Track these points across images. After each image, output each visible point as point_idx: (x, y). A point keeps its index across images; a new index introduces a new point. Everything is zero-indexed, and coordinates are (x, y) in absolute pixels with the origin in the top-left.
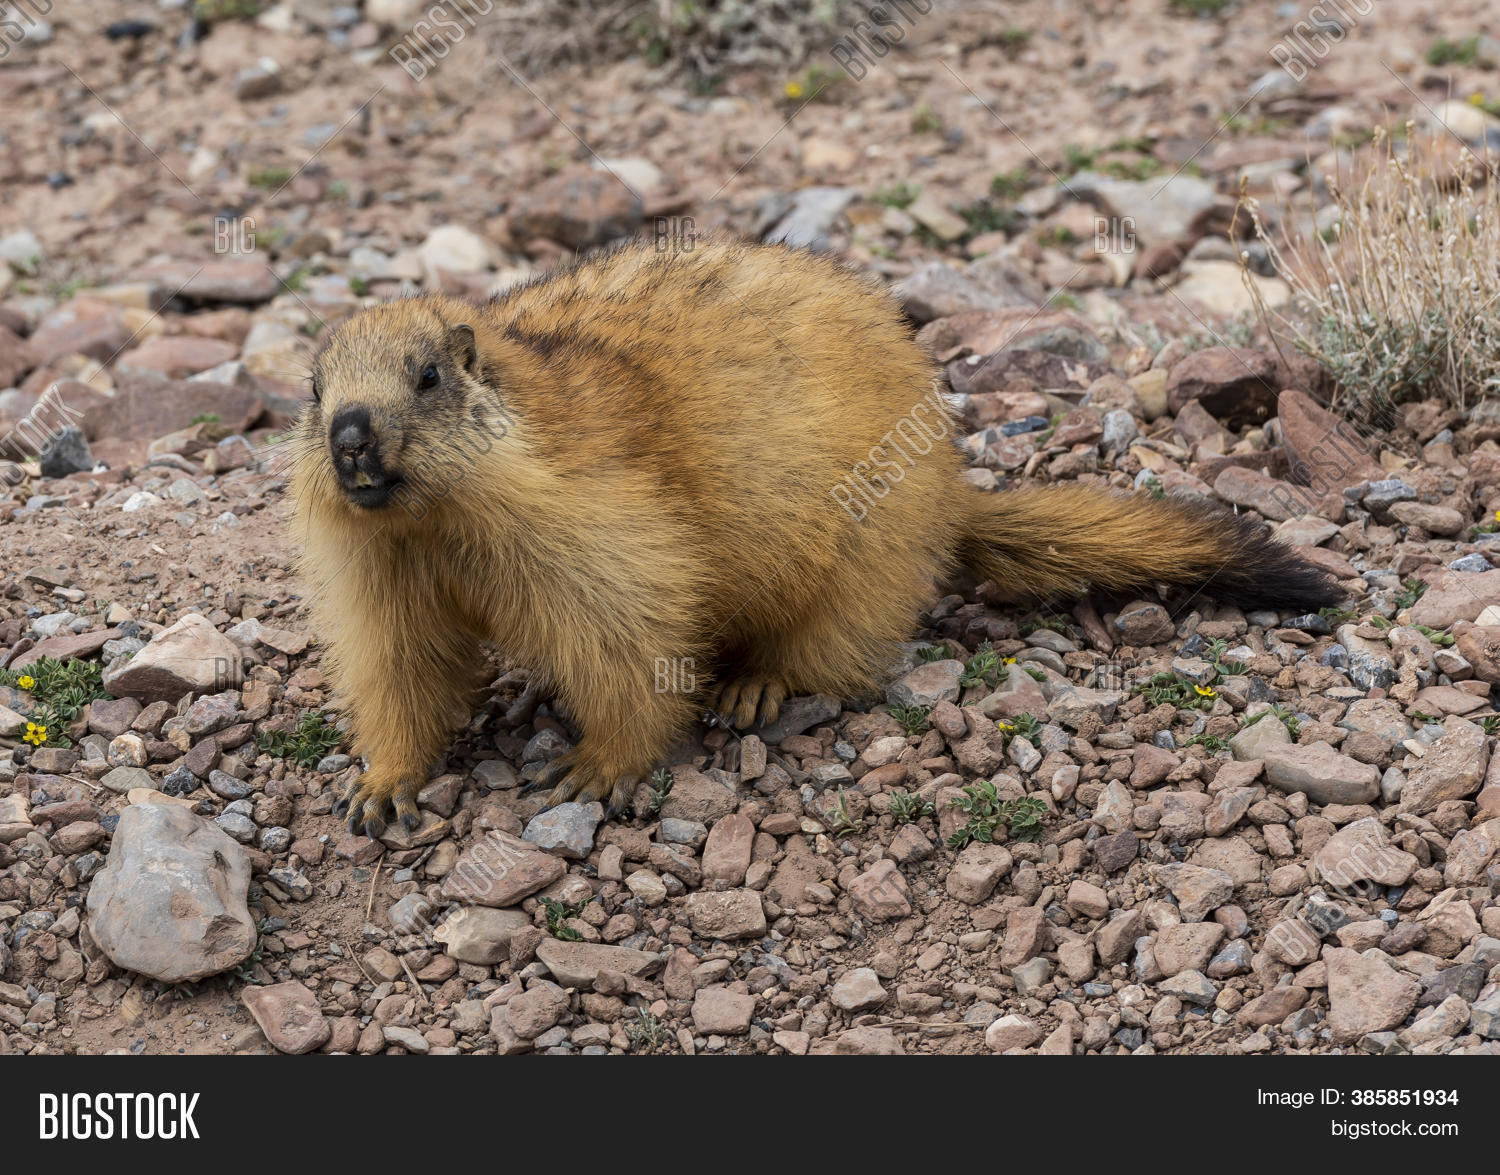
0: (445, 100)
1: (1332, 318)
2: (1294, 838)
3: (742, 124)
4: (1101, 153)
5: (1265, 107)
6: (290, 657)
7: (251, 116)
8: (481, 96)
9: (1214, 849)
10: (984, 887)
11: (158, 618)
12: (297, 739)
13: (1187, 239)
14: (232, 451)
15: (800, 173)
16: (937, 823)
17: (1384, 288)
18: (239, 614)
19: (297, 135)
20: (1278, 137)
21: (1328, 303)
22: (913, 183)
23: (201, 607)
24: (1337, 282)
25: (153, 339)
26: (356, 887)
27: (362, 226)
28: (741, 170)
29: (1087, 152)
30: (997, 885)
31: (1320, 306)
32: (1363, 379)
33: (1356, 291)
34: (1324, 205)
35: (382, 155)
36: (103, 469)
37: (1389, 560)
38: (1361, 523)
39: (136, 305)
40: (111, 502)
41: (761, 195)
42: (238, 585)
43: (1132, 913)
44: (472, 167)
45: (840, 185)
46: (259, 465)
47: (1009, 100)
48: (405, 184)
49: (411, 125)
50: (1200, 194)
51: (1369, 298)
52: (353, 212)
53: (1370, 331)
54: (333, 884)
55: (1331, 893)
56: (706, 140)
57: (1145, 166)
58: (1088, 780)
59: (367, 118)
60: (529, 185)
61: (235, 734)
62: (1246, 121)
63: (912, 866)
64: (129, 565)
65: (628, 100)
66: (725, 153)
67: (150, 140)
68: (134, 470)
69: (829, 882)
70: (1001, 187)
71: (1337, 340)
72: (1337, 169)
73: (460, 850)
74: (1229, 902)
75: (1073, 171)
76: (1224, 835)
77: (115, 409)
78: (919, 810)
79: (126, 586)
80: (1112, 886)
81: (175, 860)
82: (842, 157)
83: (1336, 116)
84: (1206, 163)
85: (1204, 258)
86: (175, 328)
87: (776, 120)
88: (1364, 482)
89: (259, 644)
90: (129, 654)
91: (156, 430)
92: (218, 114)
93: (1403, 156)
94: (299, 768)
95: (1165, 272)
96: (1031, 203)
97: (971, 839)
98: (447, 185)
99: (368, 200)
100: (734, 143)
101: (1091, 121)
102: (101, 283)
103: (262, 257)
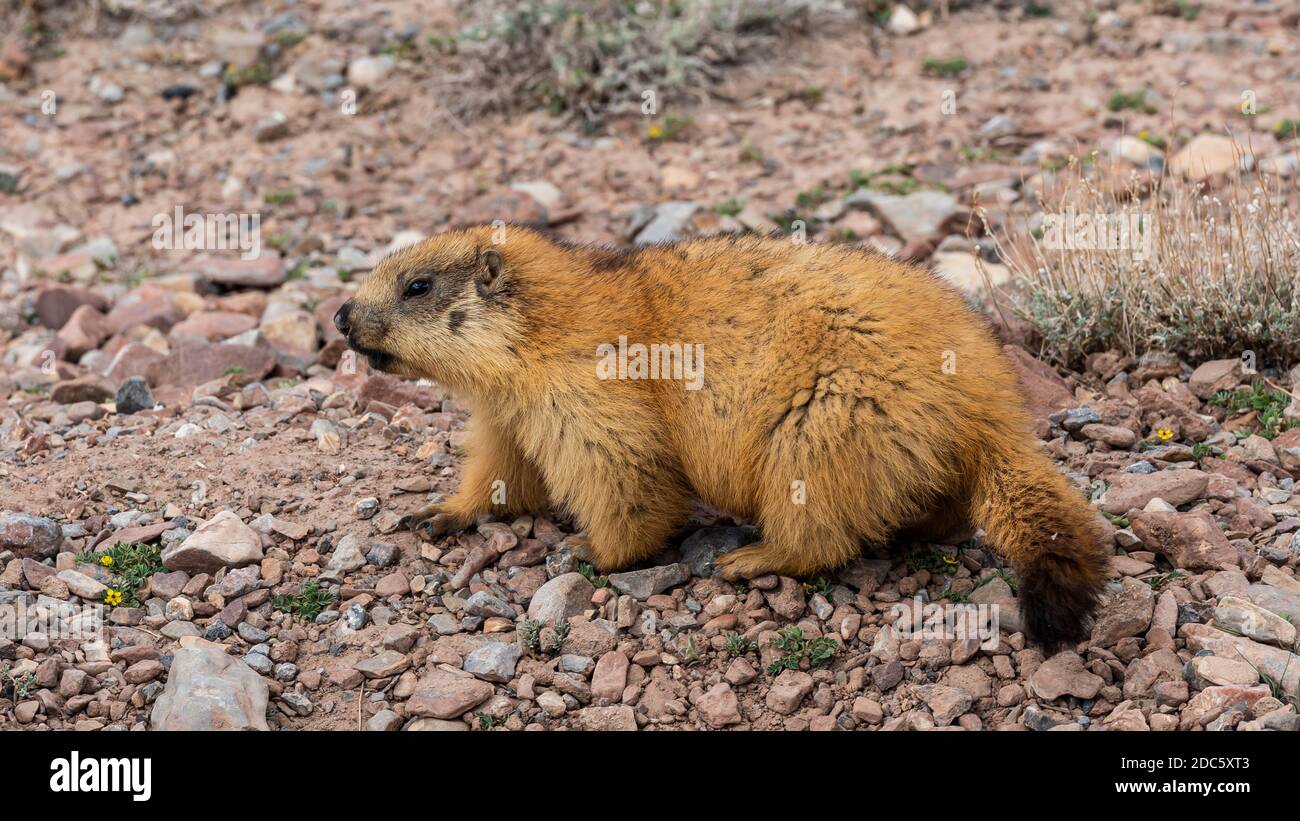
0: (405, 141)
1: (1040, 292)
2: (1015, 665)
3: (618, 156)
4: (875, 175)
5: (992, 142)
6: (295, 541)
7: (267, 153)
8: (431, 138)
9: (957, 674)
10: (794, 702)
11: (201, 514)
12: (301, 600)
13: (937, 237)
14: (254, 394)
15: (660, 192)
16: (759, 657)
17: (1077, 270)
18: (259, 511)
19: (299, 166)
20: (1002, 163)
21: (1037, 282)
22: (741, 198)
23: (231, 506)
24: (1043, 267)
25: (197, 314)
26: (343, 705)
27: (346, 231)
28: (617, 189)
29: (865, 175)
30: (803, 701)
31: (1031, 284)
32: (1063, 336)
33: (1057, 274)
34: (1035, 211)
35: (360, 180)
36: (161, 407)
37: (1082, 465)
38: (1062, 439)
39: (185, 290)
40: (167, 431)
41: (632, 207)
42: (258, 490)
43: (899, 720)
44: (424, 189)
45: (688, 200)
46: (272, 404)
47: (809, 138)
48: (377, 201)
49: (380, 159)
50: (946, 204)
51: (1066, 278)
52: (339, 221)
53: (1067, 302)
54: (327, 704)
55: (1042, 704)
56: (592, 169)
57: (906, 184)
58: (868, 625)
59: (349, 153)
60: (466, 201)
61: (256, 596)
62: (978, 152)
63: (741, 687)
64: (180, 477)
65: (536, 140)
66: (606, 178)
67: (194, 171)
68: (183, 408)
69: (682, 699)
70: (804, 200)
71: (1044, 308)
72: (1043, 187)
73: (418, 678)
74: (969, 712)
75: (855, 188)
76: (965, 663)
77: (169, 364)
78: (746, 647)
79: (177, 492)
80: (885, 701)
81: (214, 688)
82: (689, 180)
83: (1043, 147)
84: (950, 182)
85: (949, 250)
86: (213, 305)
87: (642, 153)
88: (1063, 410)
89: (274, 532)
90: (180, 540)
91: (199, 379)
92: (242, 152)
93: (1091, 175)
94: (303, 621)
95: (921, 260)
96: (825, 212)
97: (784, 668)
98: (407, 201)
99: (351, 213)
100: (612, 170)
101: (868, 153)
102: (160, 274)
103: (274, 254)
